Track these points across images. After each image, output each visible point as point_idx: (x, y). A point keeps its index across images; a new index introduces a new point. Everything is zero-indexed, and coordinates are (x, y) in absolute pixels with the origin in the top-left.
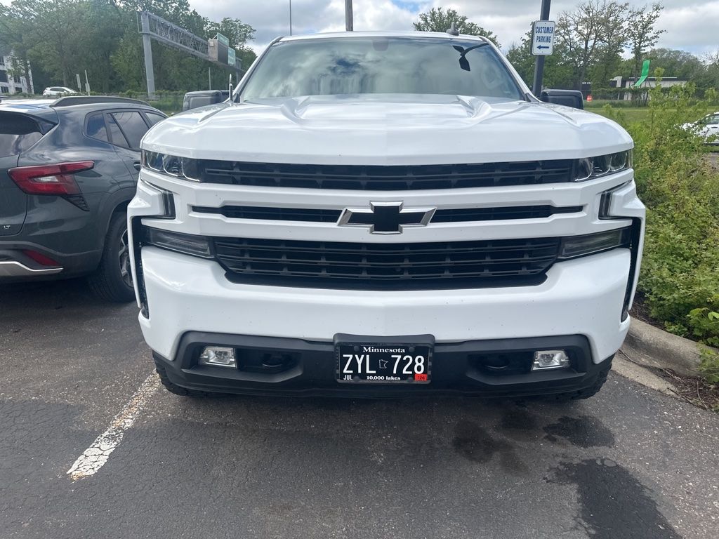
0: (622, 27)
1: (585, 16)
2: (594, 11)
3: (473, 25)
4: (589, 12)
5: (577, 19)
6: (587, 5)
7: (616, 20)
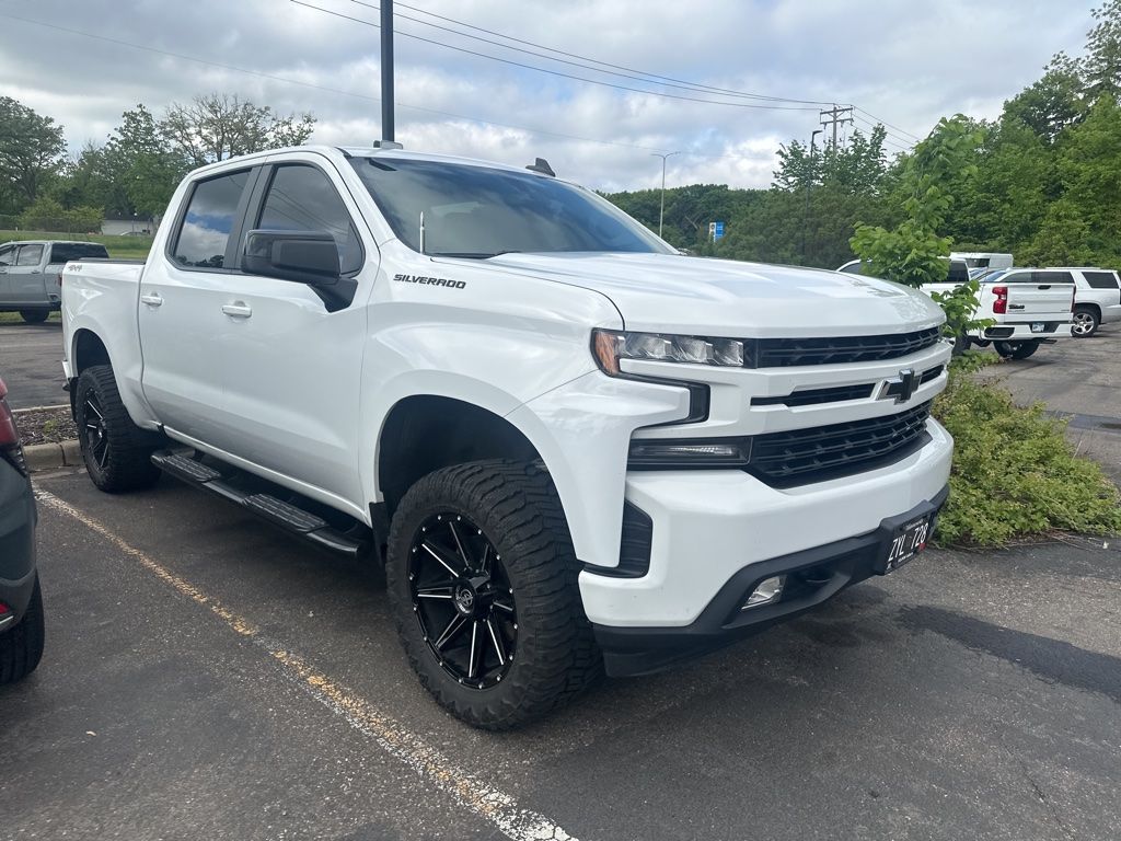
0: (266, 140)
1: (210, 115)
2: (223, 112)
3: (10, 100)
4: (216, 112)
5: (198, 118)
6: (210, 101)
7: (255, 128)
